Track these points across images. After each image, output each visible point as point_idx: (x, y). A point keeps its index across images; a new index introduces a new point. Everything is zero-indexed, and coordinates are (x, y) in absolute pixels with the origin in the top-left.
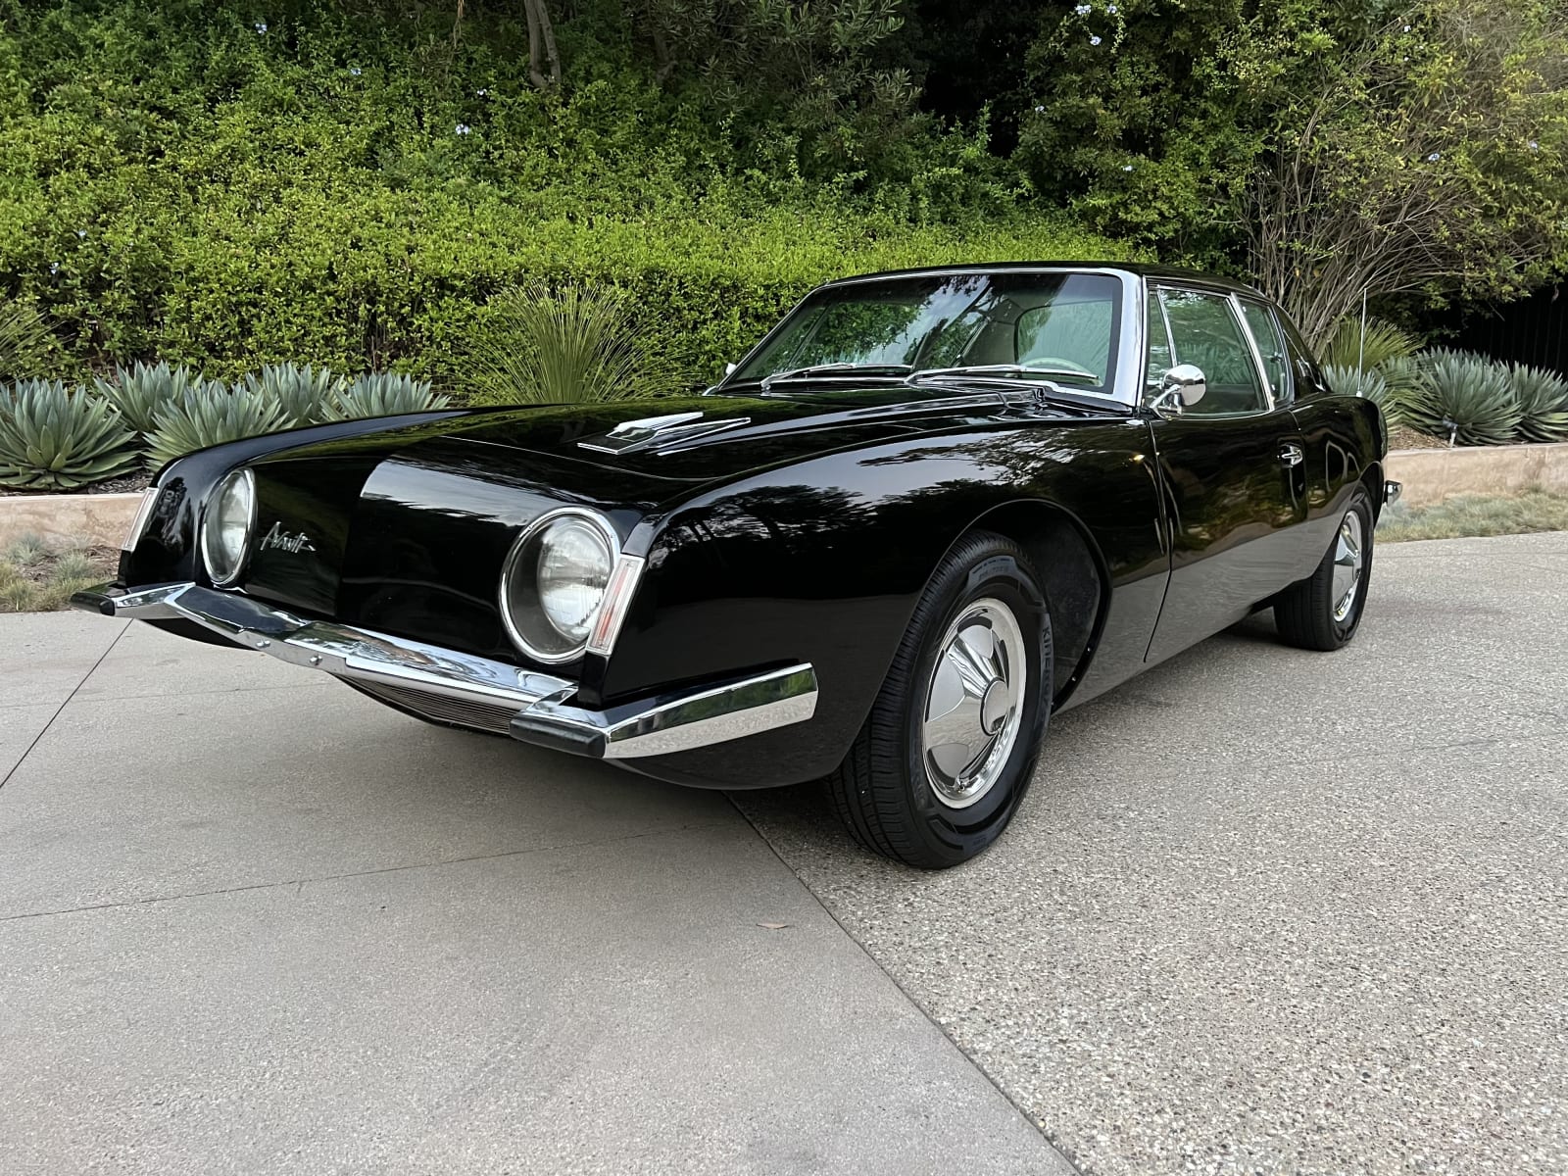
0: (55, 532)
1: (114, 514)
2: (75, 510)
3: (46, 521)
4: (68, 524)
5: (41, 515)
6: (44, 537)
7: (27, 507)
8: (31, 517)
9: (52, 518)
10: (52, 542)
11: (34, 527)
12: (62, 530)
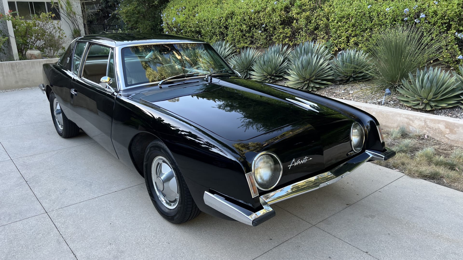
0: (413, 126)
1: (434, 125)
2: (421, 120)
3: (411, 122)
4: (417, 124)
5: (410, 120)
6: (409, 127)
7: (406, 116)
8: (406, 120)
9: (413, 121)
10: (411, 129)
11: (407, 123)
12: (415, 126)
